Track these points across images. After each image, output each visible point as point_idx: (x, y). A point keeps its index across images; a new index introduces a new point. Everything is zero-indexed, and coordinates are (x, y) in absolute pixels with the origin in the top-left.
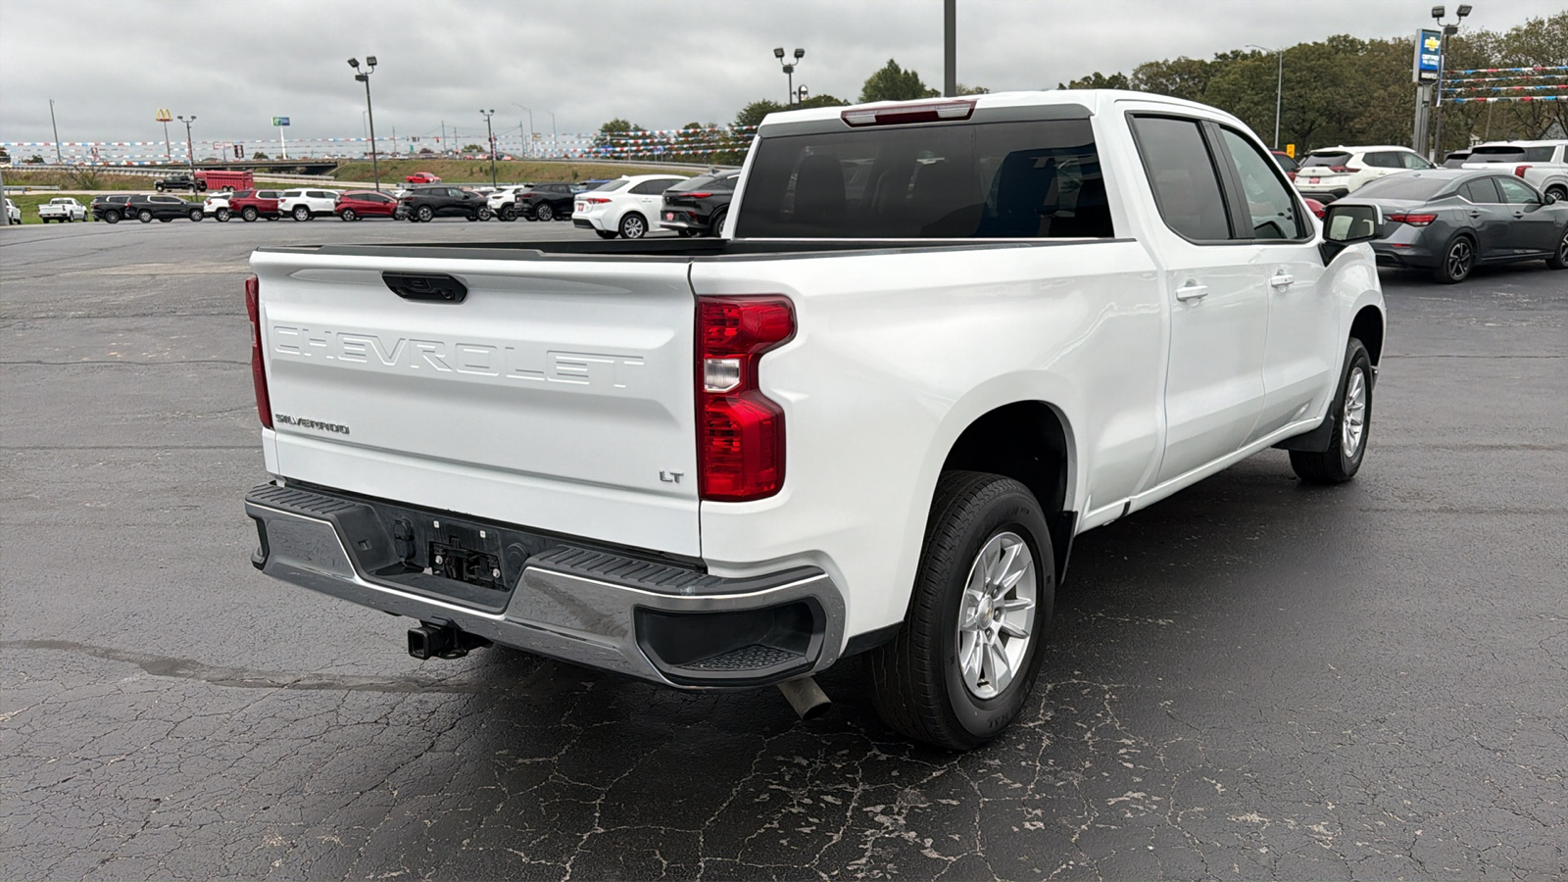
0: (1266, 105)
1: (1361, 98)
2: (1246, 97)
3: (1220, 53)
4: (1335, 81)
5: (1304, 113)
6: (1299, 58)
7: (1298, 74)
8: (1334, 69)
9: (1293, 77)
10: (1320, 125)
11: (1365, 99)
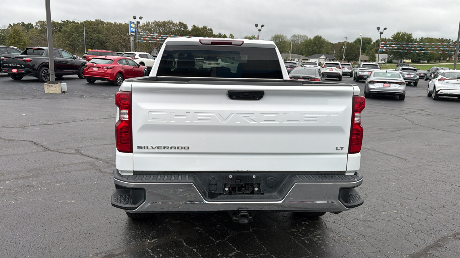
0: (81, 37)
1: (107, 37)
2: (75, 34)
3: (63, 20)
4: (99, 32)
5: (92, 40)
6: (89, 24)
7: (89, 29)
8: (99, 29)
9: (88, 30)
10: (97, 44)
11: (108, 38)
